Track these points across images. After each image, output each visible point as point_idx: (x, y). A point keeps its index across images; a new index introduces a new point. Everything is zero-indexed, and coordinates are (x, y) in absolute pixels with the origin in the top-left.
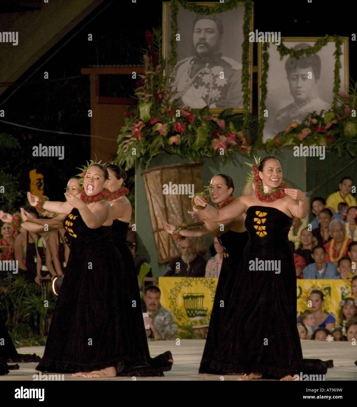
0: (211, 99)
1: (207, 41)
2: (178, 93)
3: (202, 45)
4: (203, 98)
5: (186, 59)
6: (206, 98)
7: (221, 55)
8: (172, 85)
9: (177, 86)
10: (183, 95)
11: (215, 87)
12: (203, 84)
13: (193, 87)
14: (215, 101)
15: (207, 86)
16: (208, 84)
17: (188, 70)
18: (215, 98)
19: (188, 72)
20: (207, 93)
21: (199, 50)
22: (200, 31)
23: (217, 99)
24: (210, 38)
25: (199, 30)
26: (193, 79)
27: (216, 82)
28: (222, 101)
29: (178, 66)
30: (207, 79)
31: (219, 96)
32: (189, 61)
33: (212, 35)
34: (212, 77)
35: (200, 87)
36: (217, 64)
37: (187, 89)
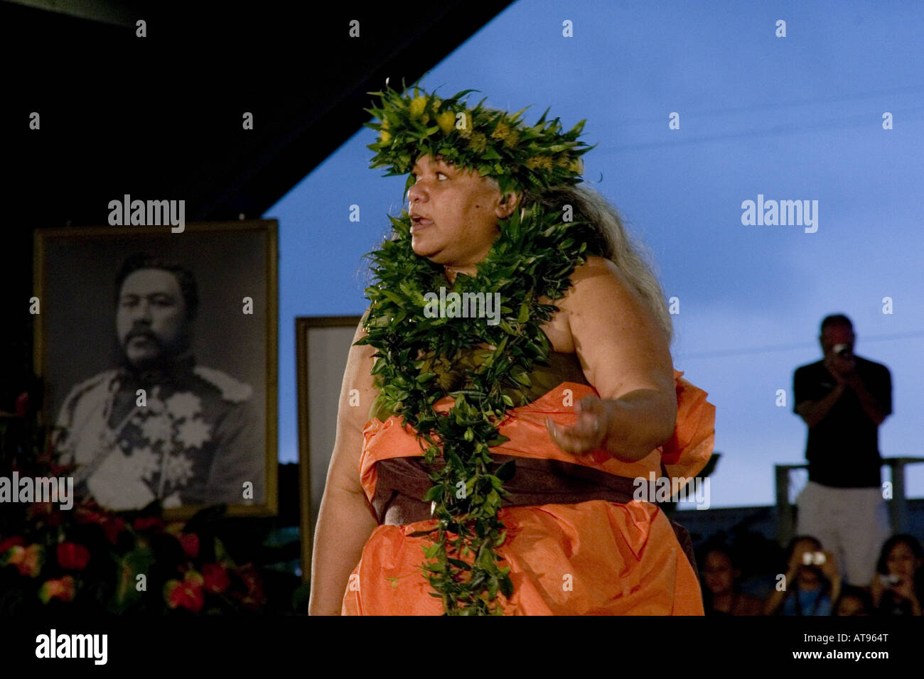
0: (167, 483)
1: (156, 327)
2: (79, 470)
3: (141, 339)
4: (144, 480)
5: (97, 378)
6: (153, 481)
7: (192, 363)
8: (61, 448)
9: (74, 452)
10: (90, 475)
11: (178, 448)
12: (144, 443)
13: (118, 452)
14: (179, 487)
15: (157, 447)
16: (160, 443)
17: (102, 408)
18: (178, 481)
19: (105, 413)
20: (155, 468)
21: (134, 353)
22: (135, 301)
23: (184, 482)
24: (161, 318)
25: (129, 300)
26: (118, 431)
27: (180, 438)
28: (197, 486)
29: (76, 400)
30: (155, 429)
31: (190, 474)
32: (106, 383)
33: (167, 312)
34: (169, 423)
35: (137, 452)
36: (182, 388)
37: (100, 457)
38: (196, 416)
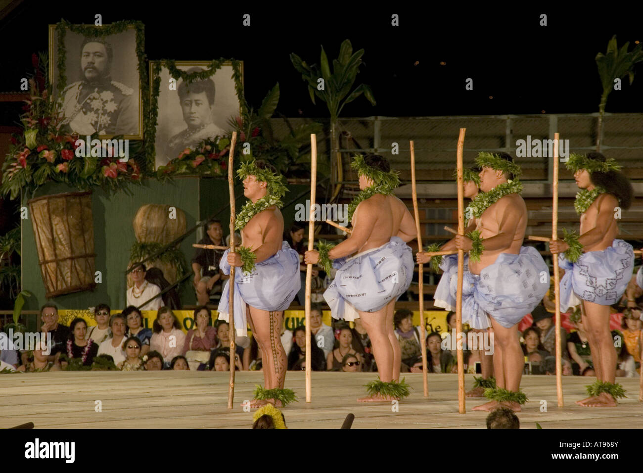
0: (101, 125)
1: (96, 65)
2: (67, 119)
3: (91, 69)
4: (91, 124)
5: (74, 84)
6: (95, 125)
7: (111, 80)
8: (59, 111)
9: (65, 112)
10: (71, 121)
11: (105, 112)
12: (91, 110)
13: (82, 112)
14: (105, 127)
15: (97, 111)
16: (98, 110)
17: (76, 95)
18: (104, 124)
19: (77, 97)
20: (96, 120)
21: (87, 75)
23: (107, 125)
24: (98, 61)
25: (87, 54)
26: (82, 105)
27: (105, 108)
28: (113, 127)
29: (66, 91)
30: (96, 104)
31: (109, 122)
32: (77, 87)
33: (101, 59)
34: (101, 102)
35: (89, 113)
36: (106, 89)
37: (75, 115)
38: (112, 100)
